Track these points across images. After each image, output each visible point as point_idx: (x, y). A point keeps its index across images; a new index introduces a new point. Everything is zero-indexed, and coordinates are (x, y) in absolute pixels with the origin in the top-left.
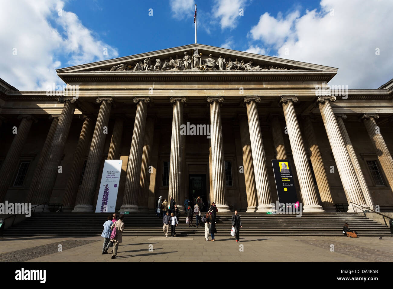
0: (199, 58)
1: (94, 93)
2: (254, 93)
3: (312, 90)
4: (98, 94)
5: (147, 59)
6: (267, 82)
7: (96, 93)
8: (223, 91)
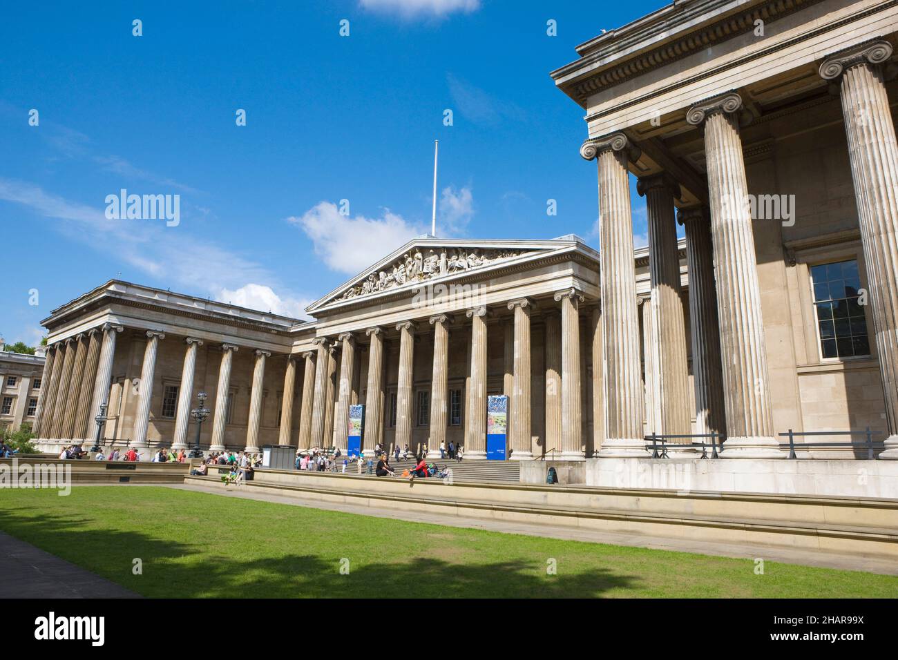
0: (420, 259)
1: (337, 330)
4: (340, 329)
5: (371, 275)
6: (495, 280)
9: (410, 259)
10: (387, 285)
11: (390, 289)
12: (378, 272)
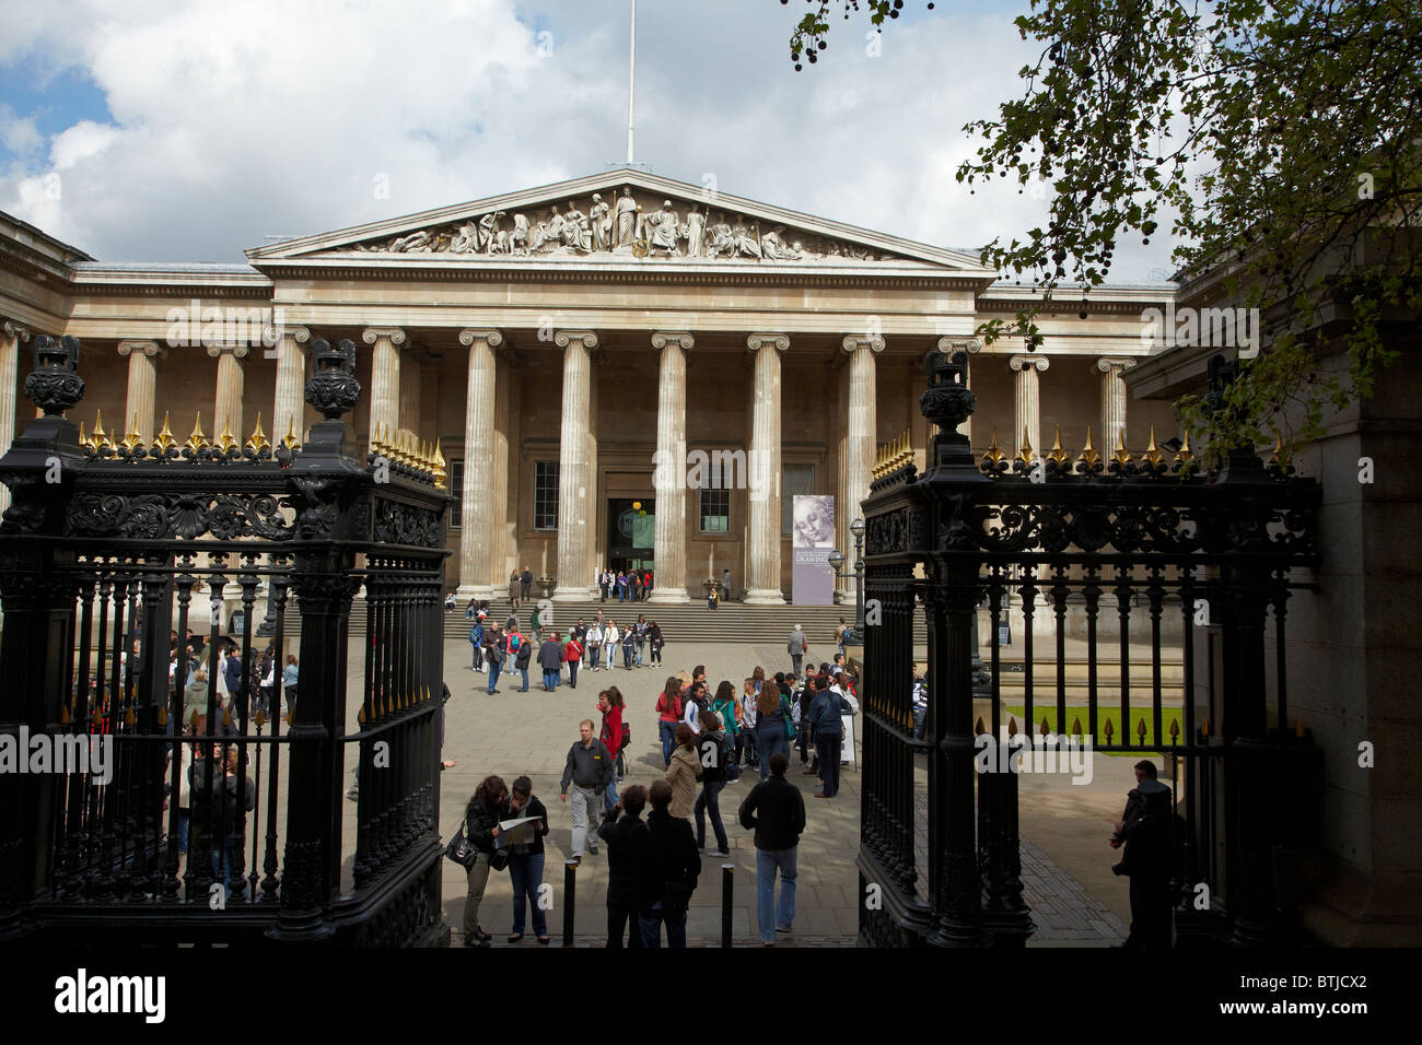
0: (635, 213)
1: (353, 316)
2: (776, 322)
3: (928, 318)
4: (365, 316)
5: (487, 216)
6: (815, 291)
7: (359, 316)
8: (695, 315)
9: (604, 205)
10: (541, 247)
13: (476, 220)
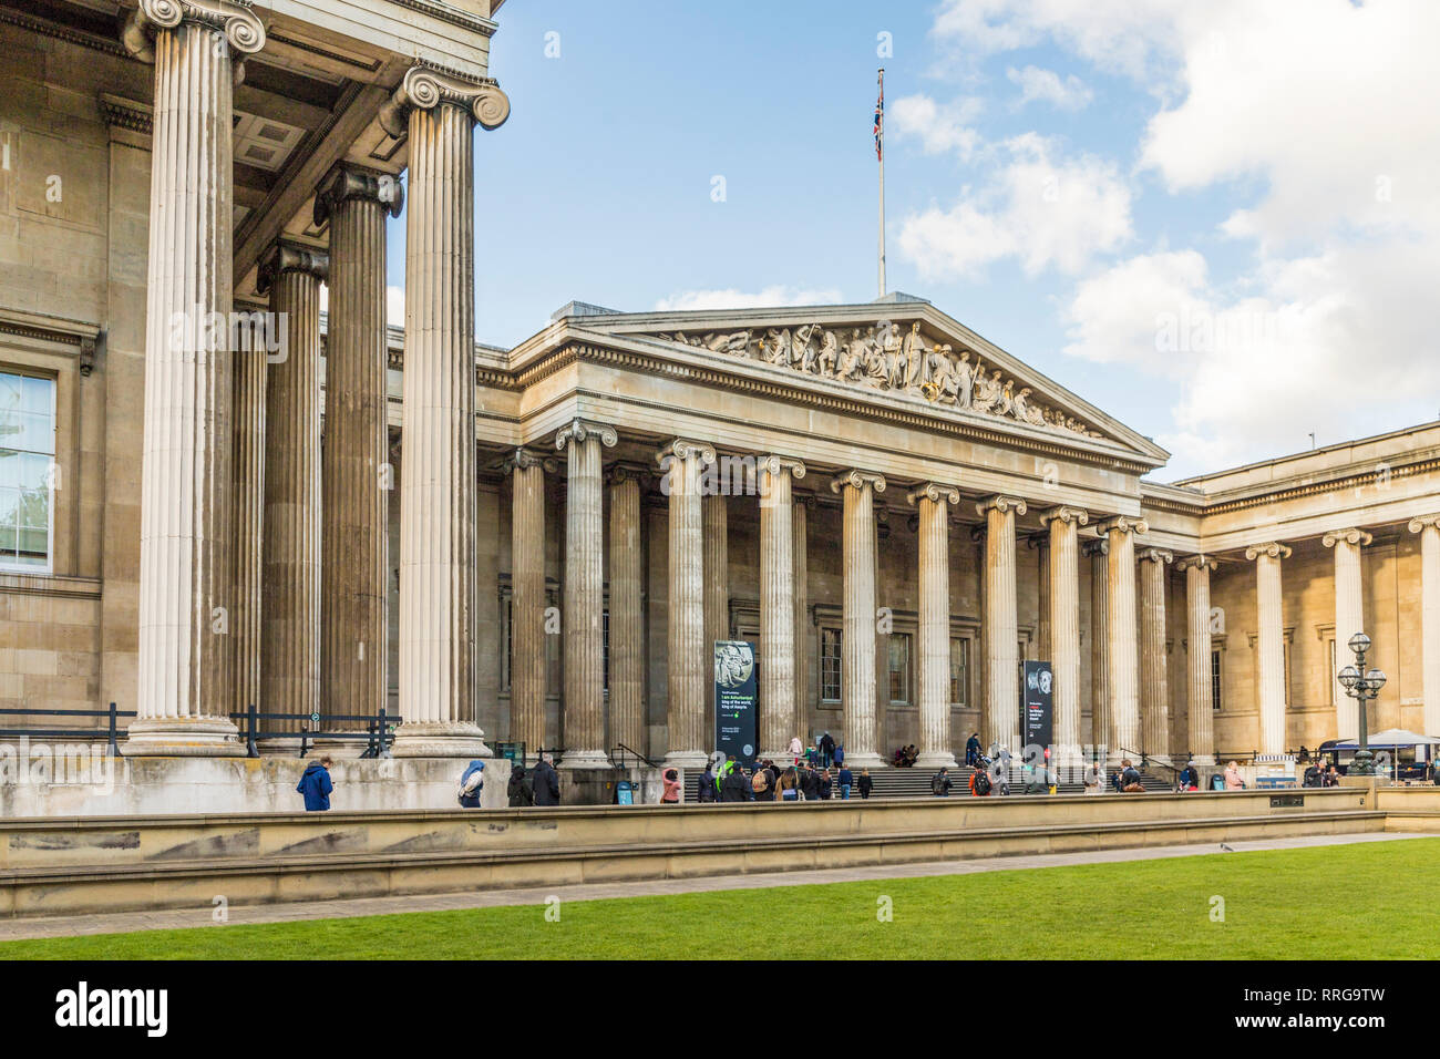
1: (661, 422)
4: (673, 424)
5: (806, 328)
6: (1045, 458)
7: (668, 423)
8: (960, 470)
9: (900, 339)
11: (857, 386)
12: (825, 327)
13: (793, 329)
